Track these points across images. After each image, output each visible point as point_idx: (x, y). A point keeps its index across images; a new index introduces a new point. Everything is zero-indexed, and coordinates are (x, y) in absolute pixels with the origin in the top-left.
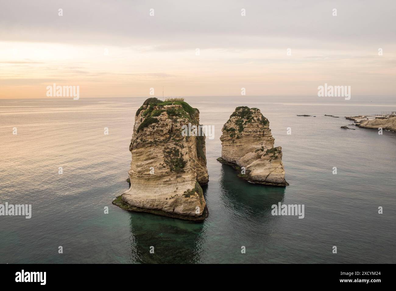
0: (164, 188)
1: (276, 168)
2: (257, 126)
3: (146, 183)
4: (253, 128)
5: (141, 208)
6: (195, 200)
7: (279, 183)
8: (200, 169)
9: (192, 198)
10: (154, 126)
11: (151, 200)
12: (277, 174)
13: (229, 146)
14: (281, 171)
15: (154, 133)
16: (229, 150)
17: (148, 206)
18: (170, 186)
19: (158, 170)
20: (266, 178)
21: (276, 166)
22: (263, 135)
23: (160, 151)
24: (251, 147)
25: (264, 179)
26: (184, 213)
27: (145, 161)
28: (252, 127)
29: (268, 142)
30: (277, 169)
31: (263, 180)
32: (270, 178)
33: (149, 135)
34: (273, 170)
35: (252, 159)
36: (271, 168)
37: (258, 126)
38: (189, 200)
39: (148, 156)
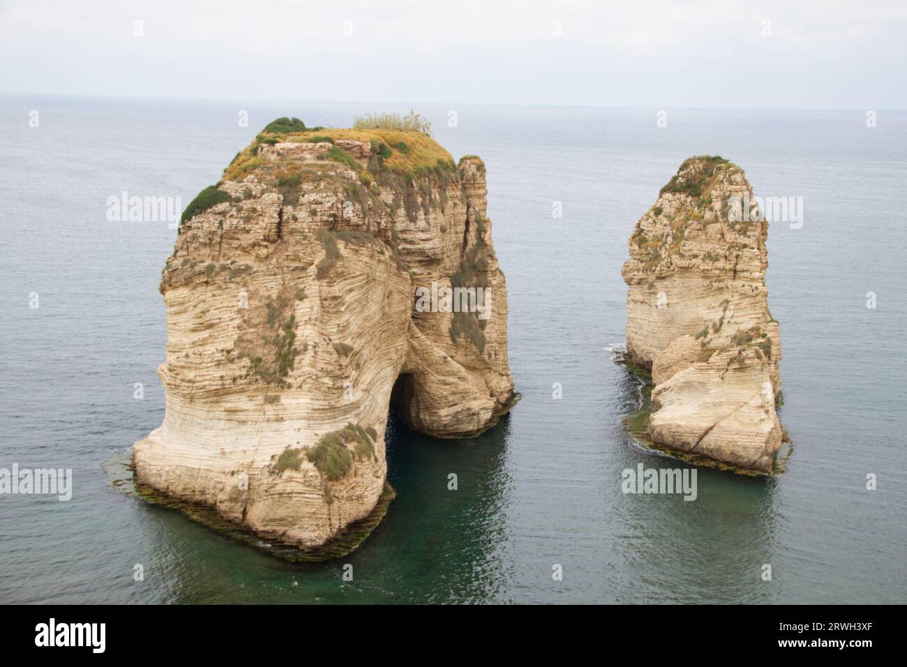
0: (226, 432)
1: (740, 405)
2: (719, 236)
3: (185, 410)
4: (707, 241)
5: (163, 493)
6: (300, 488)
7: (741, 468)
8: (451, 379)
9: (290, 479)
10: (223, 213)
11: (188, 469)
12: (740, 428)
13: (639, 306)
14: (757, 420)
15: (221, 237)
16: (639, 321)
17: (178, 488)
18: (243, 429)
19: (214, 368)
20: (701, 438)
21: (743, 400)
22: (735, 271)
23: (230, 305)
24: (693, 316)
25: (692, 441)
26: (267, 532)
27: (192, 334)
28: (703, 237)
29: (746, 301)
30: (745, 409)
31: (687, 448)
32: (710, 442)
33: (205, 245)
34: (729, 411)
35: (684, 362)
36: (720, 404)
37: (723, 234)
38: (279, 488)
39: (201, 317)
